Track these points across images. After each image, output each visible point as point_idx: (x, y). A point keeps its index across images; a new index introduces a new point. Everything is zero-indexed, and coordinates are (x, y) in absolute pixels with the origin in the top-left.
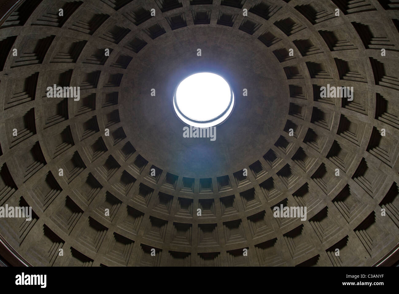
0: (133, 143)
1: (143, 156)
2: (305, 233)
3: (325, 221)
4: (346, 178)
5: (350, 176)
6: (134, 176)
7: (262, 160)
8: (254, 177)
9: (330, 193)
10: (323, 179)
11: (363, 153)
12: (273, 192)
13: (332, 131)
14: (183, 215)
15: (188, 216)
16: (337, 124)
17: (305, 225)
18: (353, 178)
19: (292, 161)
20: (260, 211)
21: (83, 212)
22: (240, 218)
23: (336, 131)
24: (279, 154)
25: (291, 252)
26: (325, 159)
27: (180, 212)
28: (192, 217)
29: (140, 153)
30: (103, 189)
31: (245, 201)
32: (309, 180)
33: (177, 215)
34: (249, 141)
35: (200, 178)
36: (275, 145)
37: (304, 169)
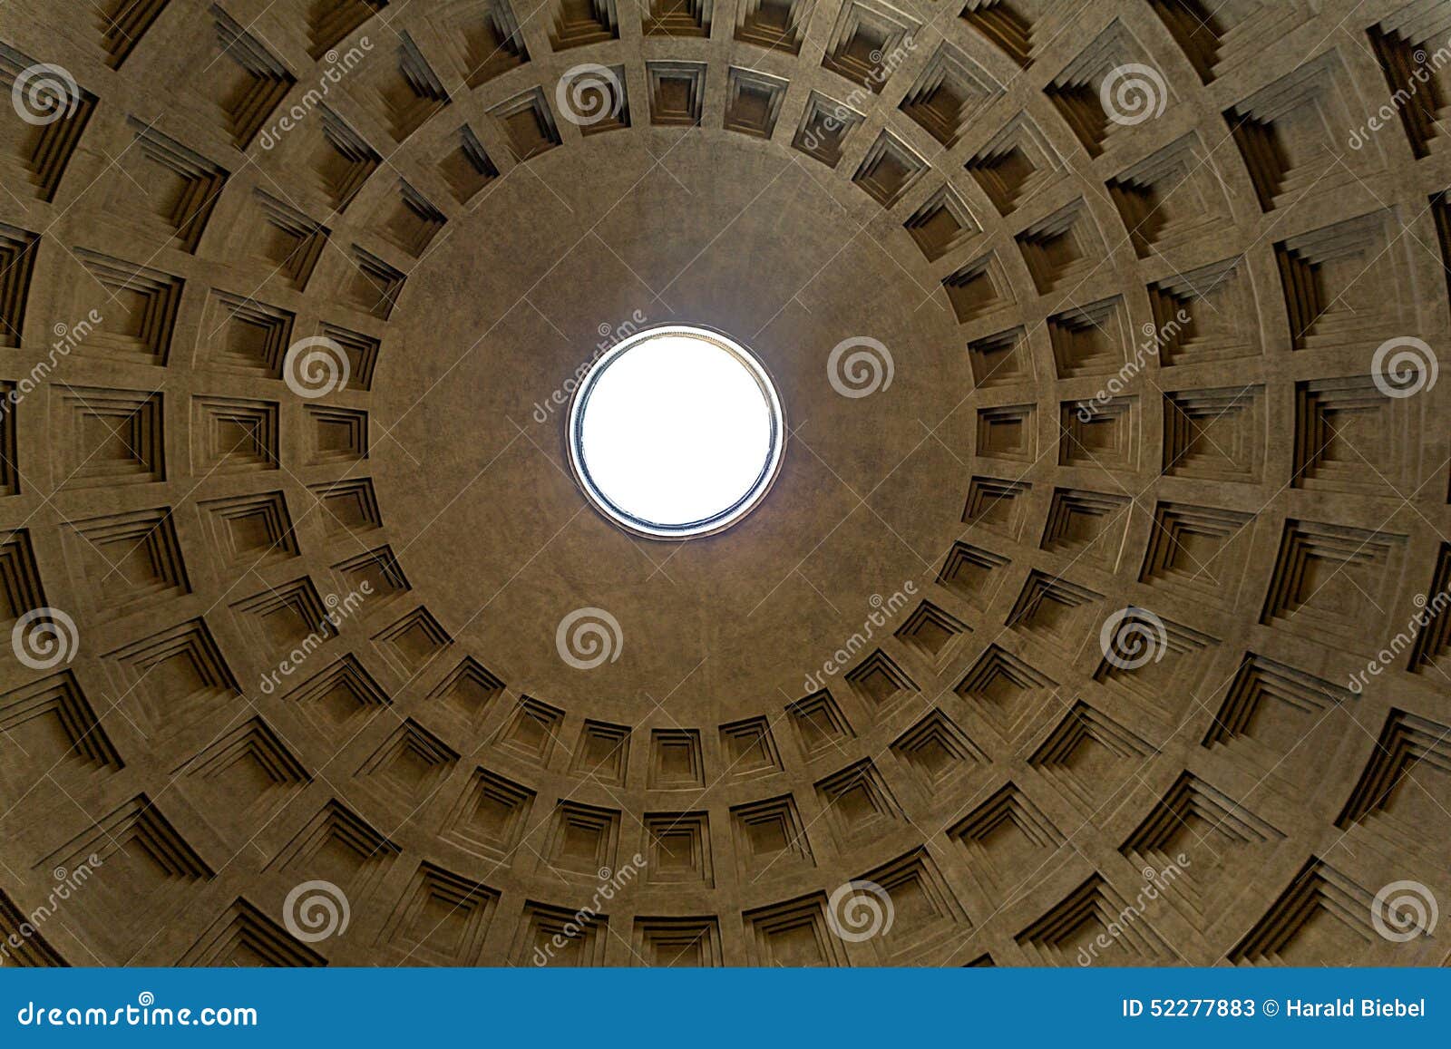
1: (400, 555)
4: (1179, 750)
5: (1196, 738)
7: (840, 689)
8: (798, 752)
9: (1110, 819)
10: (1078, 770)
11: (1246, 635)
12: (868, 821)
13: (1121, 573)
14: (472, 847)
15: (492, 855)
16: (1141, 544)
17: (999, 956)
18: (1206, 744)
19: (956, 697)
22: (714, 911)
23: (1136, 570)
24: (906, 670)
26: (1090, 684)
27: (464, 833)
28: (511, 865)
31: (746, 845)
32: (1022, 771)
33: (448, 836)
34: (803, 611)
35: (586, 716)
36: (896, 634)
37: (1003, 730)
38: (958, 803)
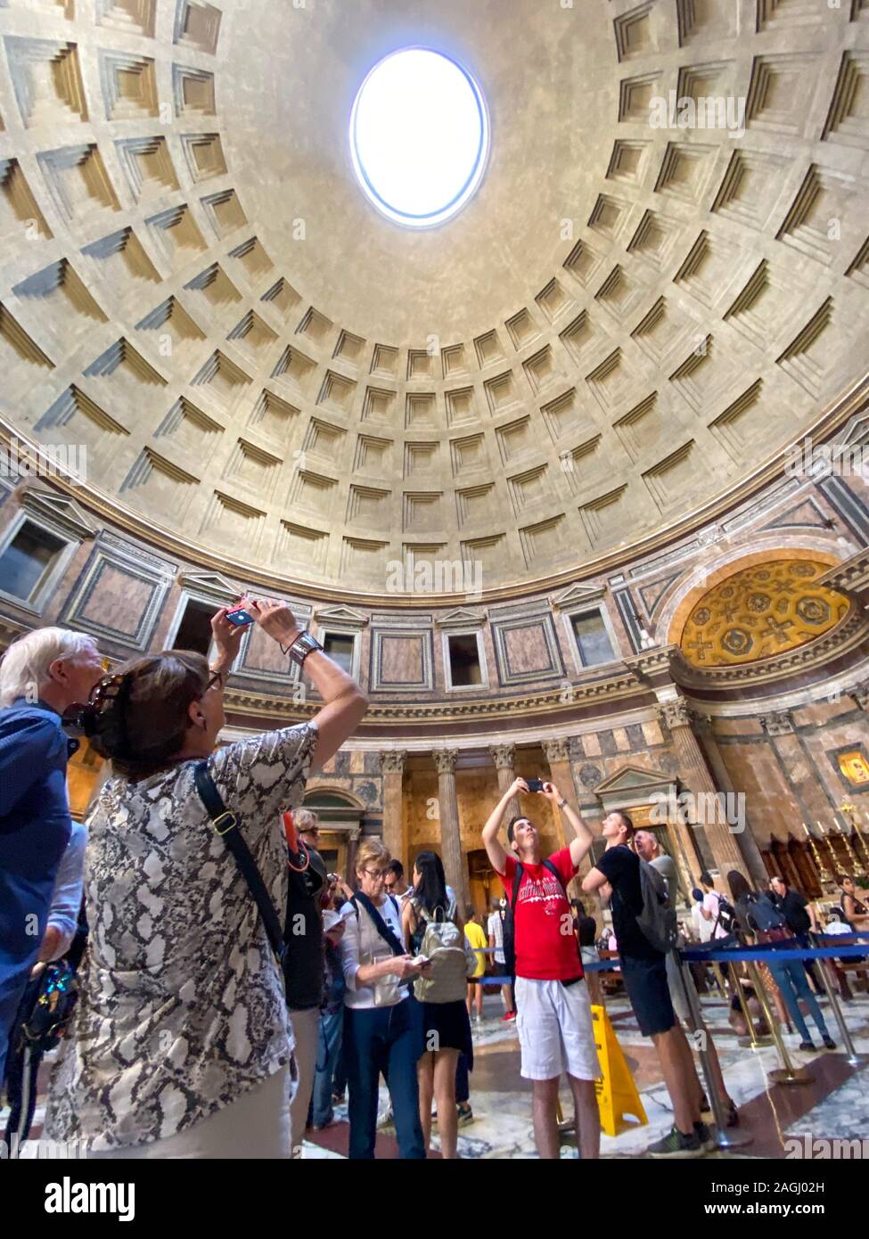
0: (320, 308)
1: (350, 330)
2: (719, 352)
3: (766, 299)
6: (349, 377)
7: (586, 234)
8: (580, 286)
9: (767, 221)
12: (629, 299)
14: (462, 423)
15: (471, 421)
17: (716, 332)
19: (656, 195)
20: (608, 353)
21: (281, 461)
22: (572, 385)
24: (621, 197)
25: (694, 404)
27: (456, 419)
29: (342, 327)
30: (303, 415)
31: (574, 346)
32: (708, 219)
33: (452, 425)
34: (547, 200)
35: (472, 338)
36: (607, 177)
37: (690, 199)
38: (674, 262)
